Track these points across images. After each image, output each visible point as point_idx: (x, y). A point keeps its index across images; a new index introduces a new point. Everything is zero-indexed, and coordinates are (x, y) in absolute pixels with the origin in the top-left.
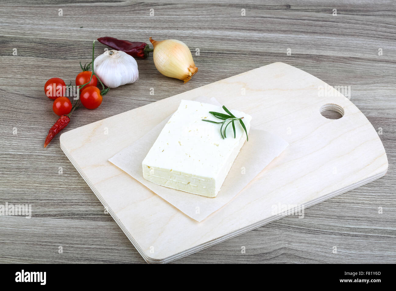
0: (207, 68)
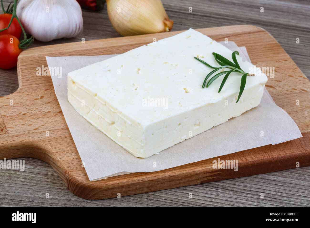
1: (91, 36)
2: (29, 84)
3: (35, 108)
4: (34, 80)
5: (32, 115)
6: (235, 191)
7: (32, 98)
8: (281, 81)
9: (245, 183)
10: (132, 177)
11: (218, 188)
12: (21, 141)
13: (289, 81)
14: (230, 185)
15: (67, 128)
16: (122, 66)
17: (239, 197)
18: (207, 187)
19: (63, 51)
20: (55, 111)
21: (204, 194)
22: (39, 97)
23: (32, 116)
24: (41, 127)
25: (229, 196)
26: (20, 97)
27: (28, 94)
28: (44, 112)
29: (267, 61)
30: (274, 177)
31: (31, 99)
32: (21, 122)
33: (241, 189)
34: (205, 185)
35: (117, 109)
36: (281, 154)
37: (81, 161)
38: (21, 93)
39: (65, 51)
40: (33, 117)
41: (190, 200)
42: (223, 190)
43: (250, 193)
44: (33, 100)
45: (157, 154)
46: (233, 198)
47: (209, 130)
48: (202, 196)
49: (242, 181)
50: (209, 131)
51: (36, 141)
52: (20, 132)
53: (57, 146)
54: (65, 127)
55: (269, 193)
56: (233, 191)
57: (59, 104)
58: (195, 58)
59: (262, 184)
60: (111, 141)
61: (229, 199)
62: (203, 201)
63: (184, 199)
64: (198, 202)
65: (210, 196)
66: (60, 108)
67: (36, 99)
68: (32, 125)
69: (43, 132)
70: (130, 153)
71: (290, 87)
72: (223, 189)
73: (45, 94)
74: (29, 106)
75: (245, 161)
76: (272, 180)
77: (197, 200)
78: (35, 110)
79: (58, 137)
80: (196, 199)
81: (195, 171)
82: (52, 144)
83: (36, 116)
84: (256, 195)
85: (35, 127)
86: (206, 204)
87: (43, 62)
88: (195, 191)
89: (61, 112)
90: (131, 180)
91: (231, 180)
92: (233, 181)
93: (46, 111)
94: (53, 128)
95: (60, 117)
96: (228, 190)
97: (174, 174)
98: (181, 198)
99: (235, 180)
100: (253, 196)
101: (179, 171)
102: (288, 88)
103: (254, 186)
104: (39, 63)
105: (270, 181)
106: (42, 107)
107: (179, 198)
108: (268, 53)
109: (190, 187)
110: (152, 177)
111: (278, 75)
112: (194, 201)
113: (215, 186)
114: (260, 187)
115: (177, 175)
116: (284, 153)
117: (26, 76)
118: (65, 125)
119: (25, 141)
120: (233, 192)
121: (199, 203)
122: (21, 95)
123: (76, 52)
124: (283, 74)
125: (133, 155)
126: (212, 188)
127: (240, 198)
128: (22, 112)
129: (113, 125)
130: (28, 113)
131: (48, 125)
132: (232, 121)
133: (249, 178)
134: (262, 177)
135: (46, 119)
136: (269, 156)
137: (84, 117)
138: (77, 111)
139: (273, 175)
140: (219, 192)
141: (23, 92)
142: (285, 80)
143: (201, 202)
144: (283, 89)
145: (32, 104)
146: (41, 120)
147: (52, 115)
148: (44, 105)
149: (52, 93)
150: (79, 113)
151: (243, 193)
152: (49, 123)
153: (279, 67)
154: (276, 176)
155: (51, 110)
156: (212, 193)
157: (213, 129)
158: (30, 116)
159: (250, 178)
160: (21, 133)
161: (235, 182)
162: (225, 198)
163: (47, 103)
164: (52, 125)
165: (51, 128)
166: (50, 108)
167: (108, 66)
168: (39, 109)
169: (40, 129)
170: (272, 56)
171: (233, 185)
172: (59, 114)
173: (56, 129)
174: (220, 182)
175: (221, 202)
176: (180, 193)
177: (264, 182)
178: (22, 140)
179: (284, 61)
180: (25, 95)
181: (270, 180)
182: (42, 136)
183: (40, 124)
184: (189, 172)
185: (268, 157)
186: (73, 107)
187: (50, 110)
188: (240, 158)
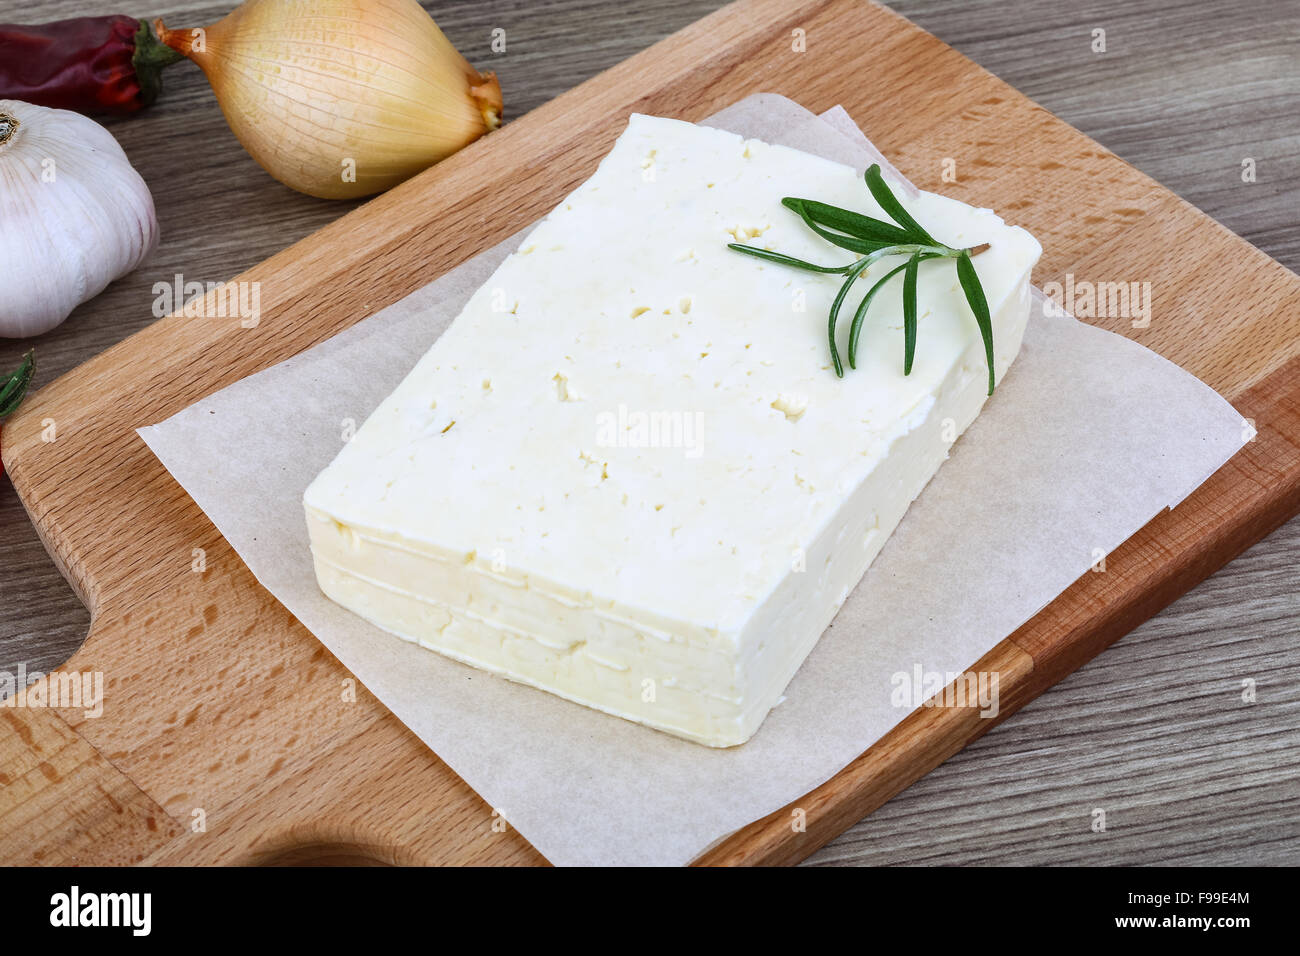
0: (524, 86)
1: (186, 237)
2: (124, 571)
3: (216, 676)
4: (134, 547)
5: (222, 712)
6: (1097, 732)
7: (176, 633)
8: (1029, 200)
9: (1112, 682)
10: (747, 840)
11: (1028, 741)
12: (251, 845)
13: (1057, 192)
14: (1064, 711)
15: (389, 719)
16: (487, 386)
17: (1122, 750)
18: (992, 751)
19: (165, 368)
20: (298, 658)
21: (997, 787)
22: (199, 619)
23: (226, 717)
24: (289, 750)
25: (1088, 760)
26: (126, 647)
27: (146, 618)
28: (261, 679)
29: (932, 128)
30: (1194, 615)
31: (173, 637)
32: (201, 761)
33: (1112, 715)
34: (981, 748)
35: (588, 596)
36: (1202, 525)
37: (523, 847)
38: (119, 625)
39: (167, 364)
40: (233, 719)
41: (963, 836)
42: (1050, 742)
43: (1150, 717)
44: (188, 641)
45: (781, 705)
46: (1105, 764)
47: (904, 523)
48: (997, 801)
49: (1099, 680)
50: (905, 527)
51: (307, 822)
52: (225, 806)
53: (400, 815)
54: (376, 718)
55: (1215, 695)
56: (1090, 732)
57: (292, 619)
58: (732, 247)
59: (1169, 664)
60: (585, 712)
61: (1096, 774)
62: (1012, 820)
63: (942, 839)
64: (997, 829)
65: (1022, 788)
66: (305, 635)
67: (195, 632)
68: (252, 757)
69: (311, 769)
70: (682, 739)
71: (1074, 215)
72: (1049, 738)
73: (215, 594)
74: (186, 672)
75: (1098, 609)
76: (1195, 633)
77: (989, 824)
78: (220, 686)
79: (379, 774)
80: (980, 821)
81: (949, 722)
82: (375, 810)
83: (240, 710)
84: (1176, 717)
85: (266, 761)
86: (1029, 828)
87: (116, 446)
88: (960, 789)
89: (322, 654)
90: (748, 854)
91: (1056, 691)
92: (1066, 690)
93: (264, 671)
94: (336, 736)
95: (333, 676)
96: (1070, 739)
97: (885, 765)
98: (928, 836)
99: (1073, 685)
100: (1170, 727)
101: (896, 745)
102: (1070, 222)
103: (1148, 682)
104: (105, 459)
105: (1190, 638)
106: (237, 662)
107: (922, 843)
108: (914, 90)
109: (932, 778)
110: (816, 808)
111: (1005, 177)
112: (979, 833)
113: (1017, 737)
114: (1170, 678)
115: (895, 763)
116: (1211, 519)
117: (90, 539)
118: (373, 706)
119: (266, 837)
120: (1093, 740)
121: (1001, 833)
122: (126, 636)
123: (212, 354)
124: (1018, 167)
125: (700, 742)
126: (1008, 749)
127: (1129, 753)
128: (175, 713)
129: (578, 653)
130: (202, 710)
131: (310, 732)
132: (962, 449)
133: (1112, 657)
134: (1155, 632)
135: (284, 711)
136: (1167, 551)
137: (424, 643)
138: (384, 628)
139: (1187, 611)
140: (1043, 761)
141: (127, 618)
142: (1038, 192)
143: (1008, 825)
144: (1055, 233)
145: (192, 659)
146: (268, 719)
147: (297, 678)
148: (240, 647)
149: (237, 580)
150: (397, 633)
151: (1129, 726)
152: (307, 725)
153: (984, 139)
154: (1200, 609)
155: (281, 660)
156: (1025, 773)
157: (916, 512)
158: (218, 718)
159: (1116, 651)
160: (231, 809)
161: (1077, 692)
162: (1079, 775)
163: (248, 632)
164: (324, 724)
165: (328, 742)
166: (269, 653)
167: (434, 406)
168: (230, 672)
169: (291, 764)
170: (934, 99)
171: (1075, 708)
172: (322, 667)
173: (350, 736)
174: (1025, 713)
175: (1075, 799)
176: (913, 820)
177: (1173, 651)
178: (253, 838)
179: (989, 108)
180: (143, 630)
181: (1190, 634)
182: (318, 793)
183: (276, 739)
184: (932, 731)
185: (1167, 555)
186: (355, 615)
187: (277, 662)
188: (1075, 601)
